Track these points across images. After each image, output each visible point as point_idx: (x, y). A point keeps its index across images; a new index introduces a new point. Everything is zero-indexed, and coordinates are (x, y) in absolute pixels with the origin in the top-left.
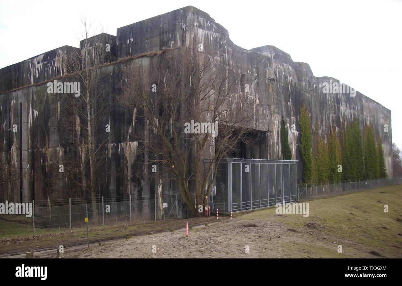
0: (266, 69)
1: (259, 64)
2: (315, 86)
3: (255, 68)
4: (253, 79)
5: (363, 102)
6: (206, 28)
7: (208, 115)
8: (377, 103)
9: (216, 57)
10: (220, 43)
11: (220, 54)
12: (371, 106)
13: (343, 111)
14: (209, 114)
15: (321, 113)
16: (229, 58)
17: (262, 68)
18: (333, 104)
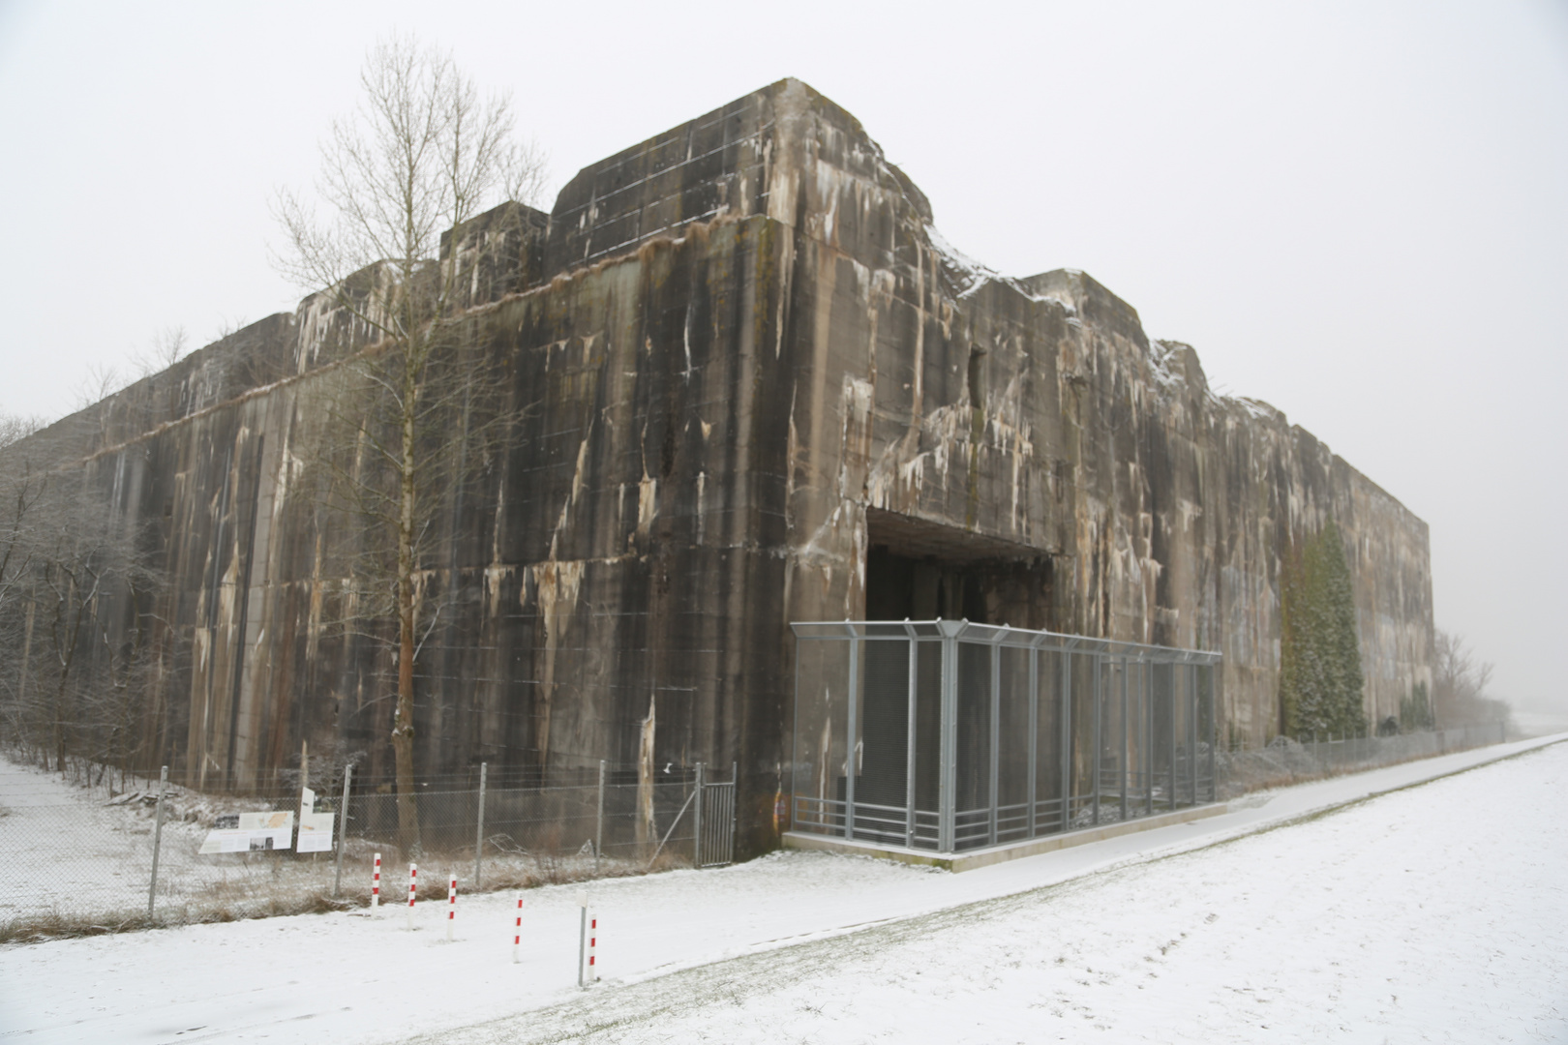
0: (1057, 340)
1: (1036, 321)
2: (1212, 420)
3: (1021, 332)
4: (1014, 367)
5: (1353, 489)
6: (845, 165)
7: (841, 472)
8: (1391, 499)
9: (879, 273)
10: (898, 228)
11: (896, 263)
12: (1373, 506)
13: (1296, 512)
14: (845, 468)
15: (1232, 511)
16: (927, 281)
17: (1044, 336)
18: (1266, 484)
